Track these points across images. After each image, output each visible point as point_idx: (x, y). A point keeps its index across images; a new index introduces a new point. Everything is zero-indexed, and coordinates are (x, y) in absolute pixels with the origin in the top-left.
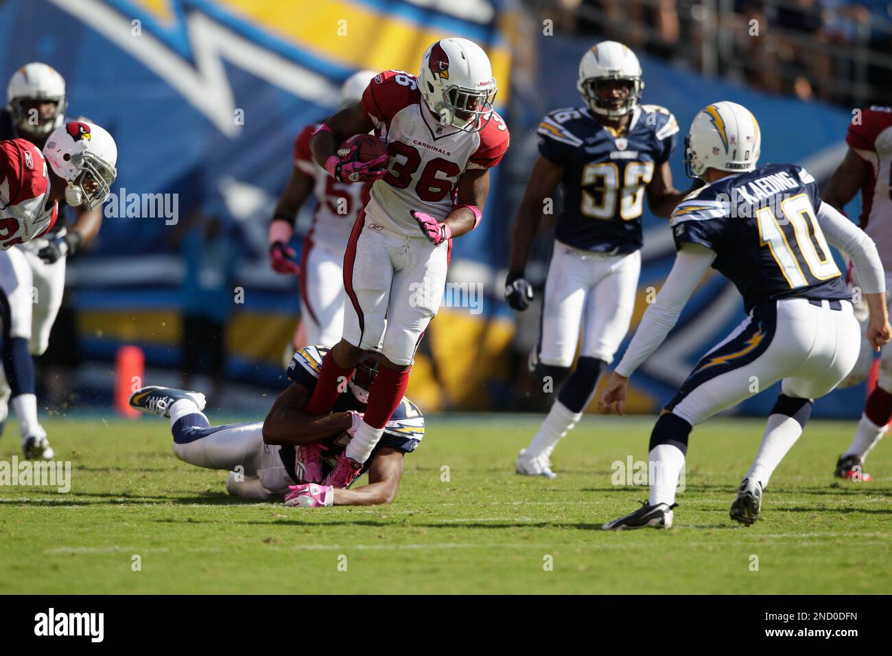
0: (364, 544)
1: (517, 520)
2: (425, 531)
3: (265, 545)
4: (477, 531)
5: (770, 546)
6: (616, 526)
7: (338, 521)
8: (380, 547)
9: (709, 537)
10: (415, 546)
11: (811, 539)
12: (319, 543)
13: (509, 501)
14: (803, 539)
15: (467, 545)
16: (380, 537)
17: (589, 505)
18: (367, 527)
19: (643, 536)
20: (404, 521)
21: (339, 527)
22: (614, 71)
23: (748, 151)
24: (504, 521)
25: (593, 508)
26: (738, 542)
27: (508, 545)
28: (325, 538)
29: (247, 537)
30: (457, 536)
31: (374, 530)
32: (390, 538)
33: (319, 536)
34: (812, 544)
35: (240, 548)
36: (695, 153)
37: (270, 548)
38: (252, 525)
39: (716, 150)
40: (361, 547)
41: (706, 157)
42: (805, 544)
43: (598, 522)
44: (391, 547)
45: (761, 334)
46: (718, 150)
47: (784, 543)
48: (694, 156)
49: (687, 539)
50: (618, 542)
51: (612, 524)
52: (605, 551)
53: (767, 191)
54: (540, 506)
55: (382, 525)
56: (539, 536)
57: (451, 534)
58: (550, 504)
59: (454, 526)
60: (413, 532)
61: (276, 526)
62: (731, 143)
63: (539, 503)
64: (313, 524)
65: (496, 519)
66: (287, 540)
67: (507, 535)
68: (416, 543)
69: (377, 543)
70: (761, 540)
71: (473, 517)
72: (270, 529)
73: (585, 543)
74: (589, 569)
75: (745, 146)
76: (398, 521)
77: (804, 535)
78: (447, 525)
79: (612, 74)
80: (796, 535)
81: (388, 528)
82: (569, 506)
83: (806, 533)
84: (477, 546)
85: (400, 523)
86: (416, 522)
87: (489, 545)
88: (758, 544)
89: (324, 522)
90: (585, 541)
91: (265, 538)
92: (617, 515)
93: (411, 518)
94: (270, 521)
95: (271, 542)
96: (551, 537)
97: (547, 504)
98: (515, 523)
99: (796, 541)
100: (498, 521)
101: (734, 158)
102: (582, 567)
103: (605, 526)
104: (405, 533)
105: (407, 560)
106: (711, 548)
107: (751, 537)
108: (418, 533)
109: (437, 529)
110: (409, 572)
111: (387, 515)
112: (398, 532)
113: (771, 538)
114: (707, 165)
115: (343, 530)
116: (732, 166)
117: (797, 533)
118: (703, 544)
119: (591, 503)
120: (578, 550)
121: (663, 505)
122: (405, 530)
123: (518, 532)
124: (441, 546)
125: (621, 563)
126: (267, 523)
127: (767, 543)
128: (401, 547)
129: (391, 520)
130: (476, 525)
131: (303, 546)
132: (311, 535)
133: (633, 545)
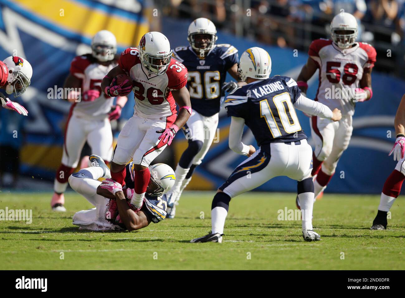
0: (82, 249)
1: (152, 238)
2: (110, 243)
3: (37, 250)
4: (134, 243)
5: (267, 250)
6: (197, 241)
7: (70, 239)
8: (89, 250)
9: (238, 246)
10: (105, 250)
11: (285, 246)
12: (62, 249)
13: (148, 229)
14: (281, 247)
15: (129, 250)
16: (90, 246)
17: (184, 231)
18: (83, 241)
19: (209, 246)
20: (100, 239)
21: (71, 241)
22: (202, 30)
23: (265, 70)
24: (146, 239)
25: (186, 233)
26: (252, 248)
27: (147, 250)
28: (65, 246)
29: (29, 246)
30: (124, 246)
31: (87, 243)
32: (94, 246)
33: (62, 246)
34: (285, 249)
35: (25, 251)
36: (242, 70)
37: (39, 251)
38: (31, 241)
39: (251, 69)
40: (81, 251)
41: (246, 72)
42: (282, 249)
43: (189, 240)
44: (95, 251)
45: (265, 158)
46: (252, 69)
47: (272, 249)
48: (241, 72)
49: (229, 247)
50: (197, 248)
51: (195, 240)
52: (192, 252)
53: (267, 91)
54: (162, 232)
55: (90, 241)
56: (162, 246)
57: (122, 245)
58: (167, 231)
59: (123, 240)
60: (105, 244)
61: (42, 241)
62: (258, 66)
63: (162, 231)
64: (59, 240)
65: (142, 238)
66: (47, 248)
67: (147, 245)
68: (106, 249)
69: (88, 249)
70: (262, 247)
71: (132, 237)
72: (39, 243)
73: (183, 249)
74: (184, 260)
75: (264, 67)
76: (98, 239)
77: (282, 245)
78: (120, 240)
79: (201, 31)
80: (278, 245)
81: (93, 242)
82: (175, 232)
83: (283, 244)
84: (134, 250)
85: (98, 240)
86: (106, 239)
87: (139, 250)
88: (261, 249)
89: (64, 239)
90: (183, 248)
91: (37, 247)
92: (197, 236)
93: (103, 237)
94: (40, 239)
95: (40, 248)
96: (167, 246)
97: (165, 231)
98: (151, 240)
99: (278, 248)
100: (143, 239)
101: (259, 73)
102: (181, 260)
103: (192, 241)
104: (101, 244)
105: (102, 257)
106: (239, 251)
107: (258, 246)
108: (107, 244)
109: (115, 242)
110: (103, 262)
111: (93, 236)
112: (98, 244)
113: (267, 246)
114: (247, 76)
115: (73, 243)
116: (258, 76)
117: (278, 244)
118: (236, 249)
119: (185, 230)
120: (180, 252)
121: (218, 234)
122: (101, 243)
123: (152, 244)
124: (117, 250)
125: (199, 258)
126: (38, 240)
127: (265, 249)
128: (99, 251)
129: (94, 239)
130: (133, 241)
131: (54, 250)
132: (58, 245)
133: (204, 250)
